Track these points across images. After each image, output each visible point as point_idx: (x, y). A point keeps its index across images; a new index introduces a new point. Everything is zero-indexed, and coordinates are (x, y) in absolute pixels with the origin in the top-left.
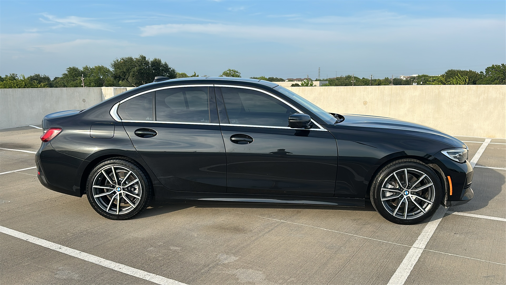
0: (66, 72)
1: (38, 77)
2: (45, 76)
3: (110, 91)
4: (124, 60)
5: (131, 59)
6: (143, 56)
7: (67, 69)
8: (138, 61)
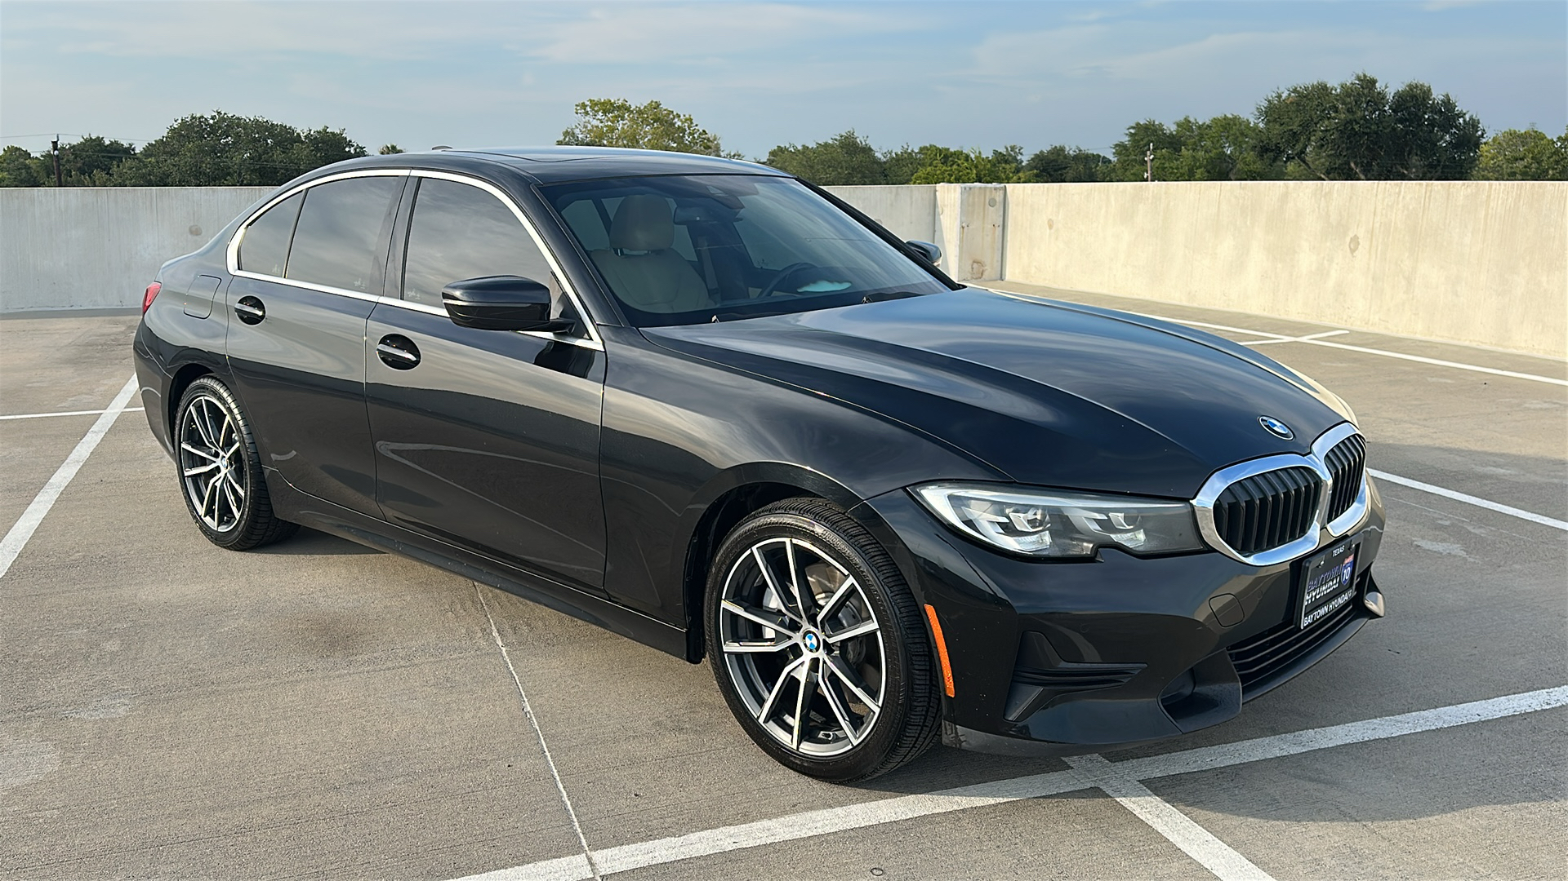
0: (1126, 140)
1: (1059, 155)
2: (1080, 151)
3: (953, 196)
4: (1298, 92)
5: (1323, 89)
6: (1365, 76)
7: (1128, 129)
8: (1347, 91)
